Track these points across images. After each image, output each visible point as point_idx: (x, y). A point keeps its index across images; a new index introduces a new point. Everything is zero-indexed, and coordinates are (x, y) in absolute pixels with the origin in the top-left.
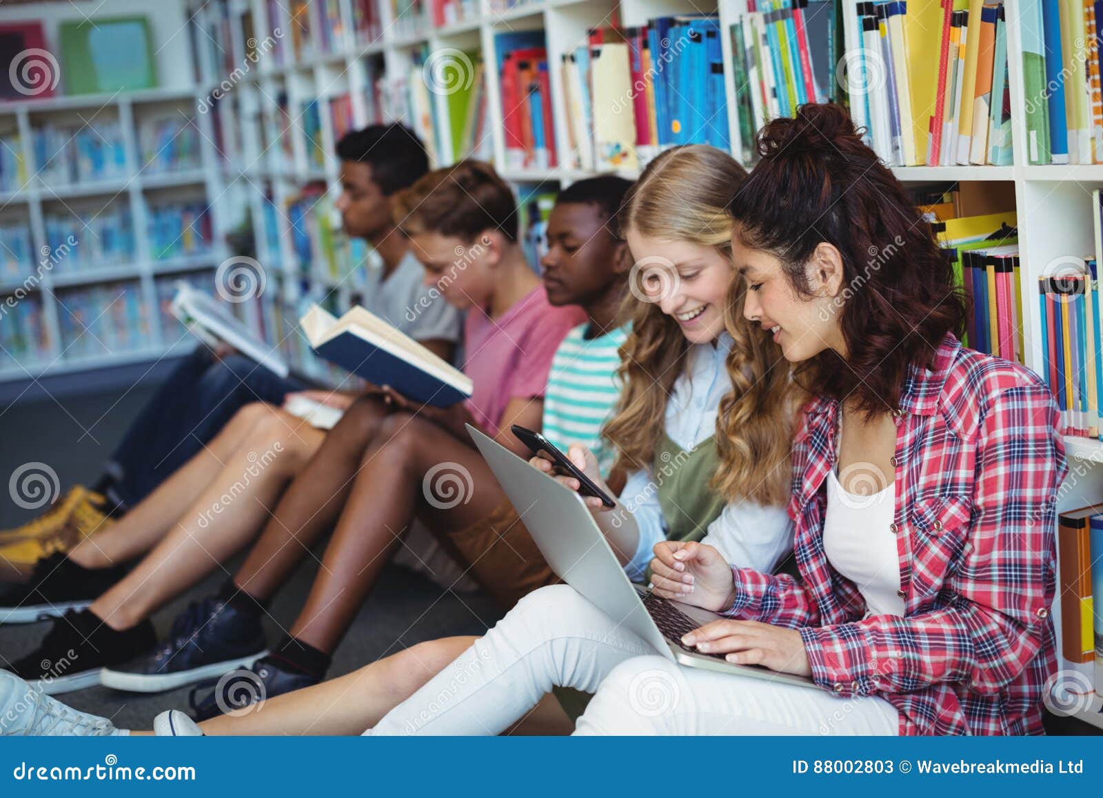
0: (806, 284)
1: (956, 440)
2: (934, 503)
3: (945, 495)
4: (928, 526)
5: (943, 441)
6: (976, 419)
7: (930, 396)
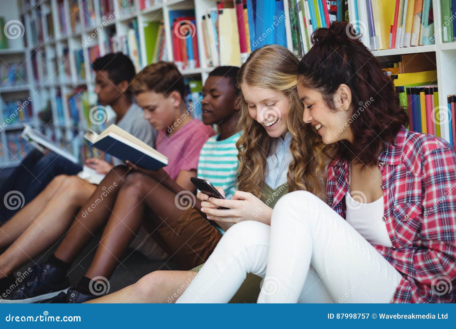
0: (334, 105)
1: (412, 176)
2: (403, 206)
3: (408, 202)
4: (402, 217)
5: (405, 177)
6: (420, 165)
7: (397, 156)
